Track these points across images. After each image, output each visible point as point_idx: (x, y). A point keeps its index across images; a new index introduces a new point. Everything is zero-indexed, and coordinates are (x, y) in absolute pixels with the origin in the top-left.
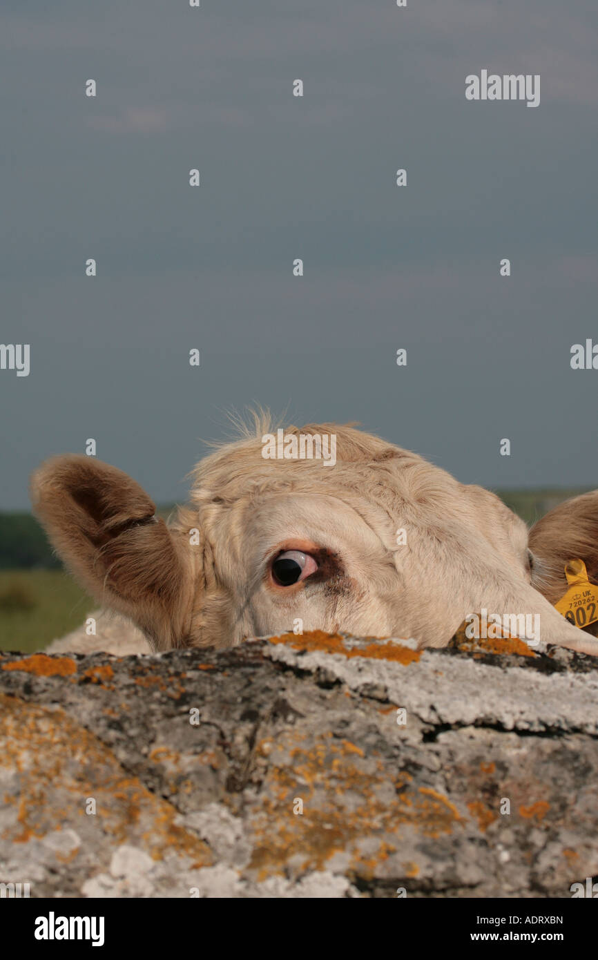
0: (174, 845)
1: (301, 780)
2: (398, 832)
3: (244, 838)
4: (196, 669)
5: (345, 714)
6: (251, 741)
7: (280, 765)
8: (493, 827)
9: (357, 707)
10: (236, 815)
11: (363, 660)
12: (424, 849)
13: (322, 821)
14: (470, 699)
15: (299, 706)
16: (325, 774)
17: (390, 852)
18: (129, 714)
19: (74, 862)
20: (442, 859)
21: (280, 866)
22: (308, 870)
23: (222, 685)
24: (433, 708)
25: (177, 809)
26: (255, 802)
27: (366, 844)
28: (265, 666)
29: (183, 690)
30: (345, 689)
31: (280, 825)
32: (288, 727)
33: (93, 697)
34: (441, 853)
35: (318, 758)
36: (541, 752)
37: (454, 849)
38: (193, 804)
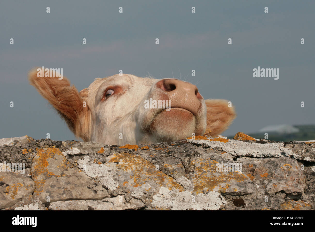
0: (174, 186)
1: (203, 170)
2: (230, 181)
3: (191, 184)
4: (171, 145)
5: (213, 154)
6: (189, 161)
7: (198, 167)
8: (254, 180)
9: (215, 152)
10: (189, 179)
11: (214, 141)
12: (238, 185)
13: (210, 179)
14: (244, 149)
15: (200, 152)
16: (210, 168)
17: (229, 186)
18: (157, 156)
19: (150, 191)
20: (243, 187)
21: (202, 190)
22: (209, 191)
23: (179, 149)
24: (235, 152)
25: (173, 178)
26: (193, 175)
27: (223, 184)
28: (189, 144)
29: (169, 151)
30: (211, 148)
31: (200, 181)
32: (198, 158)
33: (146, 153)
34: (242, 186)
35: (207, 164)
36: (264, 161)
37: (245, 185)
38: (177, 176)
